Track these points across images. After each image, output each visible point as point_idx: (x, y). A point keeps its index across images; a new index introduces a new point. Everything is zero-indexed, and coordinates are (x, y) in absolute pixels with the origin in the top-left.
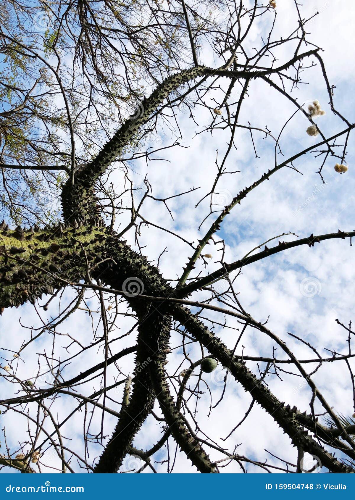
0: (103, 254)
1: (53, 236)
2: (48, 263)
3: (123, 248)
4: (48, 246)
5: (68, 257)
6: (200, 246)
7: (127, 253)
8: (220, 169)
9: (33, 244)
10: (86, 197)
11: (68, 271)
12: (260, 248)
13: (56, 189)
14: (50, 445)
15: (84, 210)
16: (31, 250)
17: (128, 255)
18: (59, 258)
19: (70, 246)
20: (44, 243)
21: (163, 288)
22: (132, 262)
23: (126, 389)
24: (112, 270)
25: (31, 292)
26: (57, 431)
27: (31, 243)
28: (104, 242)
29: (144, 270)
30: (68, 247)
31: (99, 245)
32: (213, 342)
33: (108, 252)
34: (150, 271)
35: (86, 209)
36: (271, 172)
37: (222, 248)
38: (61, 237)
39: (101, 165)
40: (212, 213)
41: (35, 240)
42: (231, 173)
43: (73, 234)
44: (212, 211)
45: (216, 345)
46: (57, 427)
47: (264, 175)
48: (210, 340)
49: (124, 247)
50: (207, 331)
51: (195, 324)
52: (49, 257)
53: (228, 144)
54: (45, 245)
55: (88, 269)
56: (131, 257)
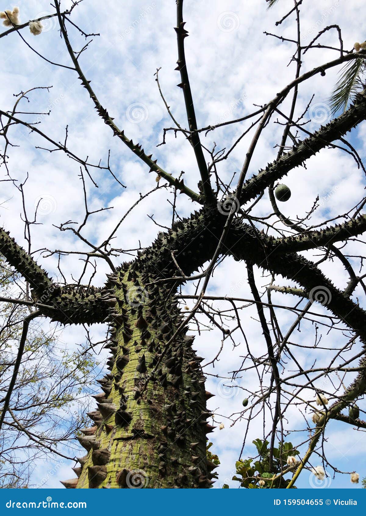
0: (151, 276)
1: (125, 325)
2: (159, 334)
3: (147, 255)
4: (139, 331)
5: (153, 312)
6: (158, 170)
7: (153, 252)
8: (59, 148)
9: (134, 347)
10: (72, 294)
11: (170, 315)
12: (169, 107)
13: (37, 352)
14: (327, 376)
15: (88, 298)
16: (142, 350)
17: (156, 251)
18: (154, 322)
19: (141, 307)
20: (133, 335)
21: (201, 217)
22: (166, 247)
23: (284, 290)
24: (171, 270)
25: (190, 358)
26: (306, 373)
27: (132, 349)
28: (138, 273)
29: (177, 235)
30: (142, 309)
31: (141, 279)
32: (271, 171)
33: (149, 272)
34: (179, 229)
35: (87, 296)
36: (82, 77)
37: (175, 131)
38: (128, 316)
39: (35, 273)
40: (109, 168)
41: (129, 345)
42: (67, 136)
43: (124, 304)
44: (108, 168)
45: (275, 168)
46: (302, 372)
47: (84, 86)
48: (268, 174)
49: (145, 254)
50: (258, 176)
51: (248, 188)
52: (152, 332)
53: (32, 131)
54: (137, 335)
55: (184, 277)
56: (159, 248)
